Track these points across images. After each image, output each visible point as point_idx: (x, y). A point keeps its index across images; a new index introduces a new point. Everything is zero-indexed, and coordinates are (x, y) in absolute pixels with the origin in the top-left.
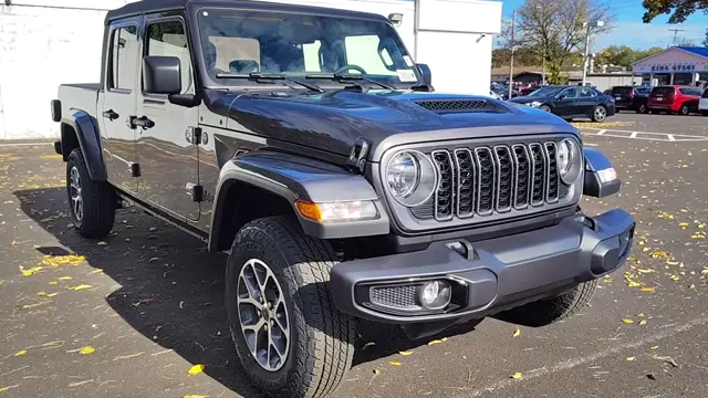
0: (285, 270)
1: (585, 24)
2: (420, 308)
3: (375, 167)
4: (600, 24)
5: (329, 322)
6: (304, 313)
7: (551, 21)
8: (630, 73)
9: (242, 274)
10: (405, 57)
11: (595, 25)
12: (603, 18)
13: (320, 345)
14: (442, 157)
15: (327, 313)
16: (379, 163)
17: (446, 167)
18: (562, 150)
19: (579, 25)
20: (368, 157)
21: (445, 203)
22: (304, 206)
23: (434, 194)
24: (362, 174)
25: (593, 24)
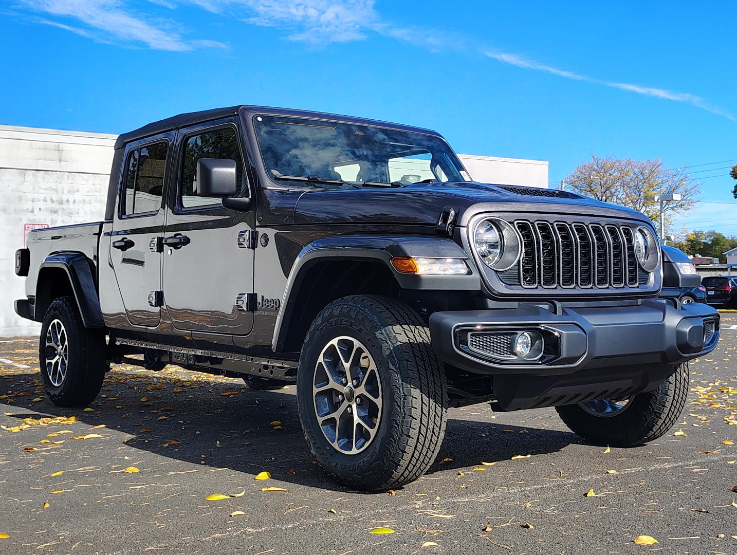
0: (377, 333)
1: (656, 198)
2: (515, 358)
3: (463, 231)
4: (677, 197)
5: (424, 381)
6: (400, 370)
7: (612, 194)
8: (724, 266)
9: (321, 359)
10: (462, 172)
11: (670, 200)
12: (680, 190)
13: (417, 403)
14: (523, 227)
15: (423, 372)
16: (467, 227)
17: (528, 236)
18: (638, 239)
19: (649, 199)
20: (456, 224)
21: (529, 270)
22: (400, 262)
23: (519, 261)
24: (451, 238)
25: (667, 198)
